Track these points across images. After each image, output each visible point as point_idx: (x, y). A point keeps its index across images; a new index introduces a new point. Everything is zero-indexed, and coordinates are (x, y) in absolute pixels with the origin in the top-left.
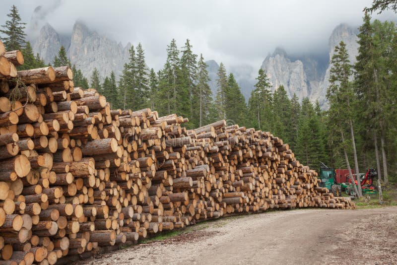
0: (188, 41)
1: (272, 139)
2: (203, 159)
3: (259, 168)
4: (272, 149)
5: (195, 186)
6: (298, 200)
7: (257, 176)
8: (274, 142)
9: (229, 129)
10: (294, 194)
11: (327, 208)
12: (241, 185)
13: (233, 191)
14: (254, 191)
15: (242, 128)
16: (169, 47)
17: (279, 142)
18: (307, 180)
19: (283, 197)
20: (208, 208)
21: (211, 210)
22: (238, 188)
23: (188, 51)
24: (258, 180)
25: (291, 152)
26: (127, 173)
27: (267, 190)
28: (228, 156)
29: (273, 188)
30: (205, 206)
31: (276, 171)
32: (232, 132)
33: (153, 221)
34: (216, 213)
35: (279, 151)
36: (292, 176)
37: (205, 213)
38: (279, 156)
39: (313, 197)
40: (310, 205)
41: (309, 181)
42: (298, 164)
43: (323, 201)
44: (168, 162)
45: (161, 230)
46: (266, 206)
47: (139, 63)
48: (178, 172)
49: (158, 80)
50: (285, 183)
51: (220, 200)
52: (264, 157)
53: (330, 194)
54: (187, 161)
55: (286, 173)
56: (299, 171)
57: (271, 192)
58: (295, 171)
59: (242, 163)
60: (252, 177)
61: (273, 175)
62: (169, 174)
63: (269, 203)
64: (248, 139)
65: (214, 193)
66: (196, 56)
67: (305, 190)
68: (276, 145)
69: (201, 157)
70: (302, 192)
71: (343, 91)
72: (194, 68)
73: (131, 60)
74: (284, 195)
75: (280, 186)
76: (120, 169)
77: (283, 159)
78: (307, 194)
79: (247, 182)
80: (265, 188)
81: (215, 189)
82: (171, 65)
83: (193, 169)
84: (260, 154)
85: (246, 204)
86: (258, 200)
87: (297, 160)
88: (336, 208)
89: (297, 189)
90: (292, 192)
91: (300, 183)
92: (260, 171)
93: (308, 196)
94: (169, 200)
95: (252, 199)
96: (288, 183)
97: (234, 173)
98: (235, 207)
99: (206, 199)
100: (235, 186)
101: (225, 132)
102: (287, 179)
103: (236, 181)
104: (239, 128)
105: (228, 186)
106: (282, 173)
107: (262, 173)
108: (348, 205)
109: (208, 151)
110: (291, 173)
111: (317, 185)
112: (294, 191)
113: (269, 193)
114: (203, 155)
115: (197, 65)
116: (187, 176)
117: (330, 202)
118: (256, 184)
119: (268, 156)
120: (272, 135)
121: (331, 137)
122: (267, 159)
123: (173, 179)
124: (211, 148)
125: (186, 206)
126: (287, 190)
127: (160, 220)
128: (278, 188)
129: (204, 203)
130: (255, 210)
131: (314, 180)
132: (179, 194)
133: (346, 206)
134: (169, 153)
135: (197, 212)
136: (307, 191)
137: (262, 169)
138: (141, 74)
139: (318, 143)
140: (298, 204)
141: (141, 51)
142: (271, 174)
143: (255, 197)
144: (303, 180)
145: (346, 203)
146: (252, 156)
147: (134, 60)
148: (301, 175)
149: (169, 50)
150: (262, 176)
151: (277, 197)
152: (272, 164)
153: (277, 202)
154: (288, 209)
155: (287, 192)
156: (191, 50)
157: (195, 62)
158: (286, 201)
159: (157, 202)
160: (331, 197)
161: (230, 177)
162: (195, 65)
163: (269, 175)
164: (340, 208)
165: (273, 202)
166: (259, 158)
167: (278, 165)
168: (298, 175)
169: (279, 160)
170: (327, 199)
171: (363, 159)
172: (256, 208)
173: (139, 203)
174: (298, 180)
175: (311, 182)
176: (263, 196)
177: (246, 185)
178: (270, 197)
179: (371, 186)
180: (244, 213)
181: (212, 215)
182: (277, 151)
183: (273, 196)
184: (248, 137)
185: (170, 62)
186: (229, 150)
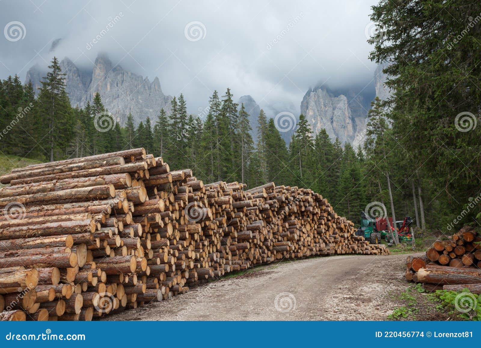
0: (228, 90)
1: (313, 195)
2: (257, 216)
3: (303, 221)
4: (313, 204)
5: (254, 237)
6: (336, 247)
7: (300, 227)
8: (314, 198)
9: (277, 189)
10: (333, 242)
11: (363, 254)
12: (287, 235)
13: (281, 241)
14: (299, 240)
15: (288, 187)
16: (211, 98)
17: (319, 197)
18: (344, 229)
19: (323, 245)
20: (262, 255)
21: (265, 256)
22: (285, 238)
23: (229, 100)
24: (302, 231)
25: (330, 205)
26: (212, 230)
27: (309, 239)
28: (276, 212)
29: (314, 237)
30: (260, 253)
31: (317, 223)
32: (279, 192)
33: (226, 264)
34: (269, 259)
35: (319, 205)
36: (331, 227)
37: (260, 259)
38: (319, 210)
39: (350, 244)
40: (347, 252)
41: (346, 231)
42: (336, 216)
43: (360, 249)
44: (234, 220)
45: (232, 271)
46: (308, 253)
47: (181, 114)
48: (241, 227)
49: (197, 127)
50: (325, 232)
51: (271, 248)
52: (306, 211)
53: (366, 242)
54: (247, 218)
55: (325, 224)
56: (337, 222)
57: (312, 241)
58: (334, 222)
59: (287, 217)
60: (297, 229)
61: (314, 226)
62: (235, 228)
63: (311, 250)
64: (292, 196)
65: (267, 243)
66: (237, 105)
67: (343, 239)
68: (317, 200)
69: (256, 214)
70: (339, 241)
71: (380, 144)
72: (235, 117)
73: (173, 111)
74: (324, 244)
75: (321, 236)
76: (209, 227)
77: (323, 211)
78: (344, 242)
79: (292, 233)
80: (307, 238)
81: (267, 240)
82: (213, 116)
83: (251, 224)
84: (303, 209)
85: (292, 251)
86: (302, 248)
87: (335, 212)
88: (371, 254)
89: (335, 238)
90: (331, 241)
91: (338, 232)
92: (303, 223)
93: (346, 244)
94: (236, 248)
95: (297, 247)
96: (328, 233)
97: (282, 226)
98: (283, 254)
99: (261, 248)
100: (283, 237)
101: (274, 192)
102: (327, 229)
103: (284, 232)
104: (285, 188)
105: (277, 237)
106: (322, 225)
107: (305, 225)
108: (383, 251)
109: (261, 209)
110: (330, 224)
111: (354, 234)
112: (333, 240)
113: (311, 242)
114: (258, 212)
115: (238, 114)
116: (248, 230)
117: (366, 249)
118: (300, 235)
119: (310, 211)
120: (312, 192)
121: (369, 187)
122: (309, 213)
123: (238, 232)
124: (263, 206)
125: (246, 253)
126: (327, 239)
127: (230, 263)
128: (319, 237)
129: (259, 251)
130: (299, 256)
131: (351, 230)
132: (242, 244)
133: (381, 253)
134: (235, 213)
135: (254, 258)
136: (345, 239)
137: (304, 222)
138: (183, 125)
139: (359, 191)
140: (336, 251)
141: (182, 102)
142: (313, 225)
143: (299, 245)
144: (341, 230)
145: (381, 250)
146: (296, 211)
147: (176, 111)
148: (339, 226)
149: (211, 101)
150: (305, 227)
151: (318, 245)
152: (313, 217)
153: (318, 249)
154: (328, 255)
155: (326, 241)
156: (232, 99)
157: (236, 111)
158: (326, 249)
159: (228, 250)
160: (367, 245)
161: (278, 229)
162: (236, 114)
163: (311, 226)
164: (375, 254)
165: (314, 249)
166: (302, 212)
167: (318, 218)
168: (337, 225)
169: (319, 213)
170: (363, 246)
171: (404, 207)
172: (300, 254)
173: (217, 251)
174: (337, 230)
175: (348, 232)
176: (306, 244)
177: (292, 236)
178: (312, 245)
179: (408, 233)
180: (291, 259)
181: (265, 260)
182: (318, 205)
183: (314, 244)
184: (293, 194)
185: (213, 113)
186: (277, 207)
